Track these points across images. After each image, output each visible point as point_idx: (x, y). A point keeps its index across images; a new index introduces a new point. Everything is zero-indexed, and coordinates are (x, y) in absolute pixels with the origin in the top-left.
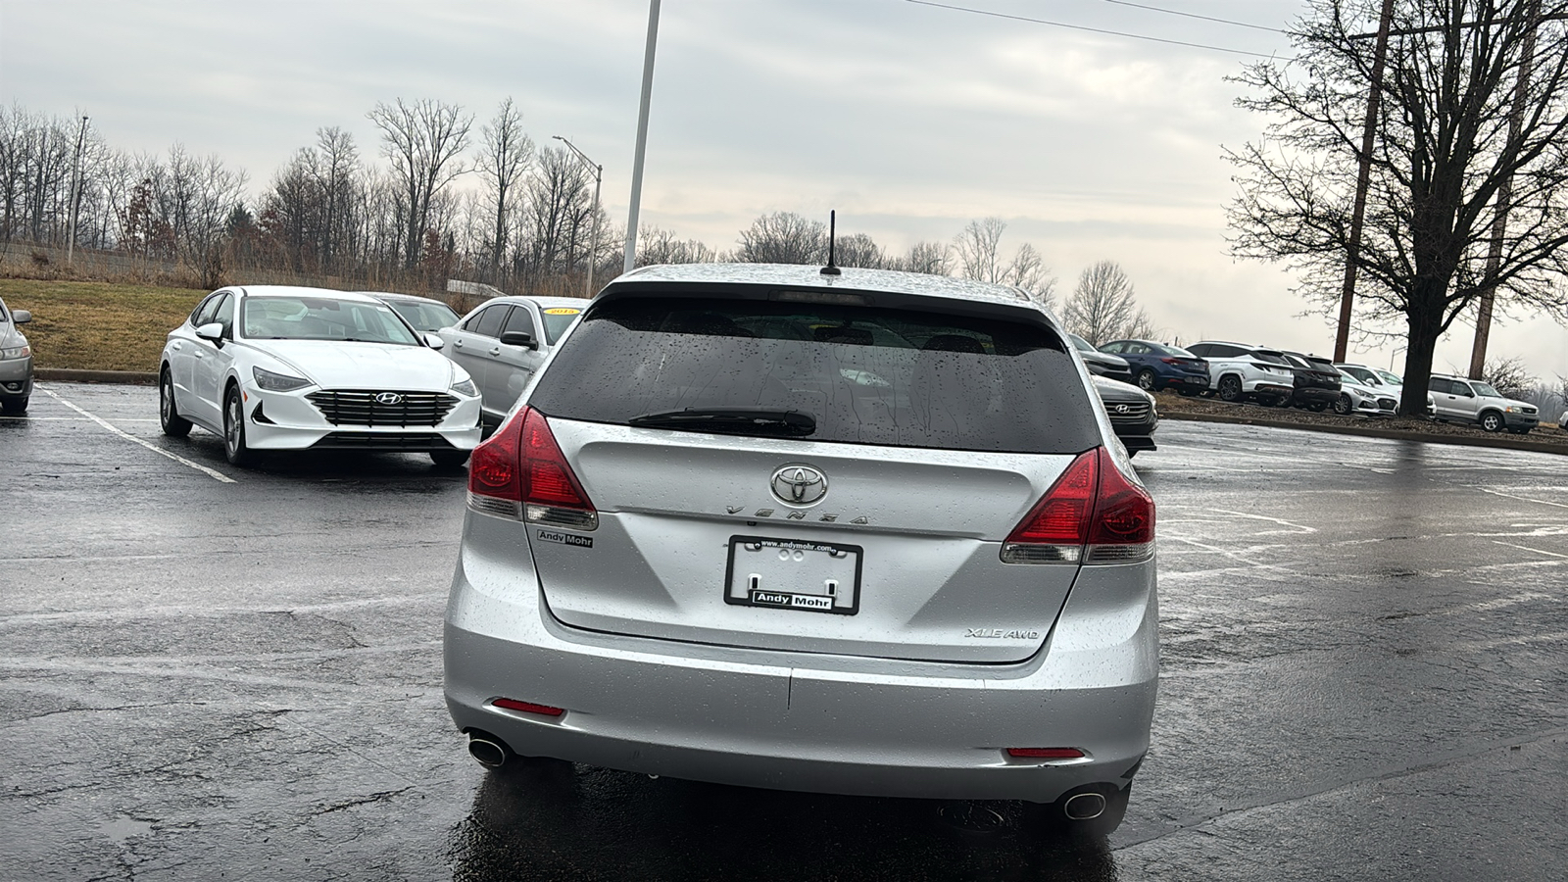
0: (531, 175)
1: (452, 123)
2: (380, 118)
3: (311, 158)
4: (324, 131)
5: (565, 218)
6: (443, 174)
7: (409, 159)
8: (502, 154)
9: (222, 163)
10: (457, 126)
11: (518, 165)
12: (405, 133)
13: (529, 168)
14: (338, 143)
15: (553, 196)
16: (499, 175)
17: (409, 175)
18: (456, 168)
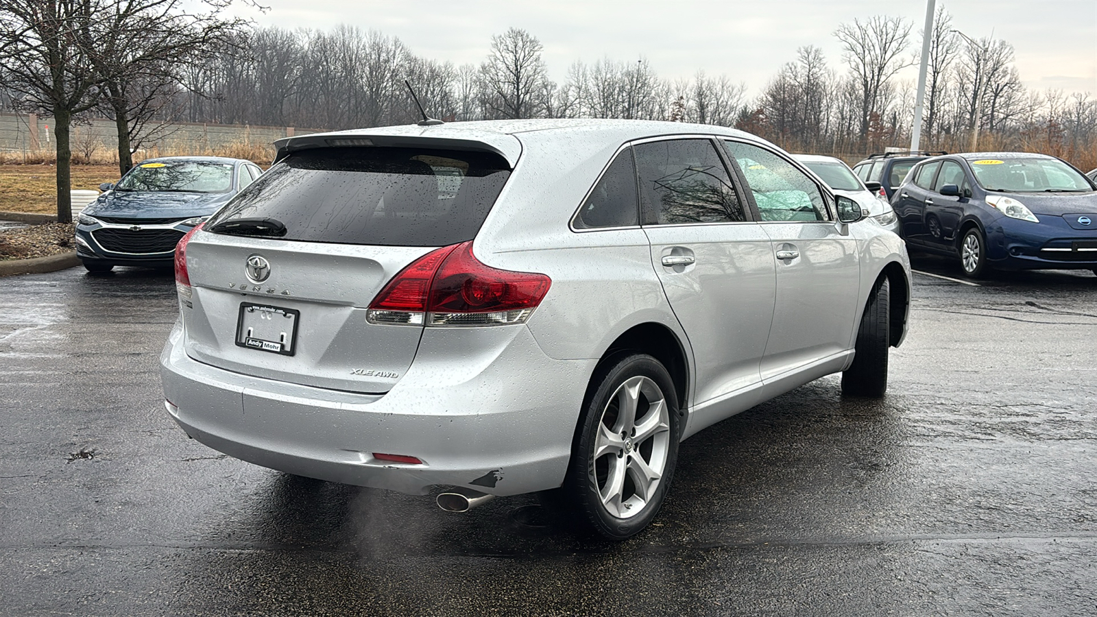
0: (960, 61)
1: (895, 30)
2: (841, 35)
3: (793, 70)
4: (802, 50)
5: (987, 91)
6: (888, 70)
7: (863, 60)
8: (935, 49)
9: (728, 80)
10: (900, 32)
11: (948, 56)
12: (860, 44)
13: (958, 56)
14: (812, 57)
15: (977, 75)
16: (933, 66)
17: (863, 74)
18: (898, 64)
